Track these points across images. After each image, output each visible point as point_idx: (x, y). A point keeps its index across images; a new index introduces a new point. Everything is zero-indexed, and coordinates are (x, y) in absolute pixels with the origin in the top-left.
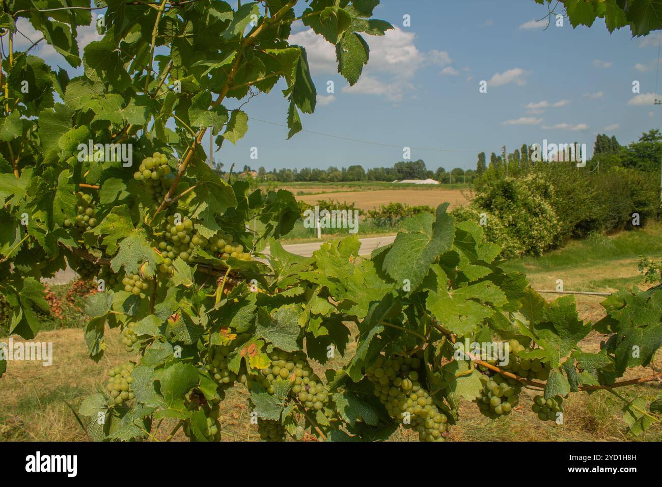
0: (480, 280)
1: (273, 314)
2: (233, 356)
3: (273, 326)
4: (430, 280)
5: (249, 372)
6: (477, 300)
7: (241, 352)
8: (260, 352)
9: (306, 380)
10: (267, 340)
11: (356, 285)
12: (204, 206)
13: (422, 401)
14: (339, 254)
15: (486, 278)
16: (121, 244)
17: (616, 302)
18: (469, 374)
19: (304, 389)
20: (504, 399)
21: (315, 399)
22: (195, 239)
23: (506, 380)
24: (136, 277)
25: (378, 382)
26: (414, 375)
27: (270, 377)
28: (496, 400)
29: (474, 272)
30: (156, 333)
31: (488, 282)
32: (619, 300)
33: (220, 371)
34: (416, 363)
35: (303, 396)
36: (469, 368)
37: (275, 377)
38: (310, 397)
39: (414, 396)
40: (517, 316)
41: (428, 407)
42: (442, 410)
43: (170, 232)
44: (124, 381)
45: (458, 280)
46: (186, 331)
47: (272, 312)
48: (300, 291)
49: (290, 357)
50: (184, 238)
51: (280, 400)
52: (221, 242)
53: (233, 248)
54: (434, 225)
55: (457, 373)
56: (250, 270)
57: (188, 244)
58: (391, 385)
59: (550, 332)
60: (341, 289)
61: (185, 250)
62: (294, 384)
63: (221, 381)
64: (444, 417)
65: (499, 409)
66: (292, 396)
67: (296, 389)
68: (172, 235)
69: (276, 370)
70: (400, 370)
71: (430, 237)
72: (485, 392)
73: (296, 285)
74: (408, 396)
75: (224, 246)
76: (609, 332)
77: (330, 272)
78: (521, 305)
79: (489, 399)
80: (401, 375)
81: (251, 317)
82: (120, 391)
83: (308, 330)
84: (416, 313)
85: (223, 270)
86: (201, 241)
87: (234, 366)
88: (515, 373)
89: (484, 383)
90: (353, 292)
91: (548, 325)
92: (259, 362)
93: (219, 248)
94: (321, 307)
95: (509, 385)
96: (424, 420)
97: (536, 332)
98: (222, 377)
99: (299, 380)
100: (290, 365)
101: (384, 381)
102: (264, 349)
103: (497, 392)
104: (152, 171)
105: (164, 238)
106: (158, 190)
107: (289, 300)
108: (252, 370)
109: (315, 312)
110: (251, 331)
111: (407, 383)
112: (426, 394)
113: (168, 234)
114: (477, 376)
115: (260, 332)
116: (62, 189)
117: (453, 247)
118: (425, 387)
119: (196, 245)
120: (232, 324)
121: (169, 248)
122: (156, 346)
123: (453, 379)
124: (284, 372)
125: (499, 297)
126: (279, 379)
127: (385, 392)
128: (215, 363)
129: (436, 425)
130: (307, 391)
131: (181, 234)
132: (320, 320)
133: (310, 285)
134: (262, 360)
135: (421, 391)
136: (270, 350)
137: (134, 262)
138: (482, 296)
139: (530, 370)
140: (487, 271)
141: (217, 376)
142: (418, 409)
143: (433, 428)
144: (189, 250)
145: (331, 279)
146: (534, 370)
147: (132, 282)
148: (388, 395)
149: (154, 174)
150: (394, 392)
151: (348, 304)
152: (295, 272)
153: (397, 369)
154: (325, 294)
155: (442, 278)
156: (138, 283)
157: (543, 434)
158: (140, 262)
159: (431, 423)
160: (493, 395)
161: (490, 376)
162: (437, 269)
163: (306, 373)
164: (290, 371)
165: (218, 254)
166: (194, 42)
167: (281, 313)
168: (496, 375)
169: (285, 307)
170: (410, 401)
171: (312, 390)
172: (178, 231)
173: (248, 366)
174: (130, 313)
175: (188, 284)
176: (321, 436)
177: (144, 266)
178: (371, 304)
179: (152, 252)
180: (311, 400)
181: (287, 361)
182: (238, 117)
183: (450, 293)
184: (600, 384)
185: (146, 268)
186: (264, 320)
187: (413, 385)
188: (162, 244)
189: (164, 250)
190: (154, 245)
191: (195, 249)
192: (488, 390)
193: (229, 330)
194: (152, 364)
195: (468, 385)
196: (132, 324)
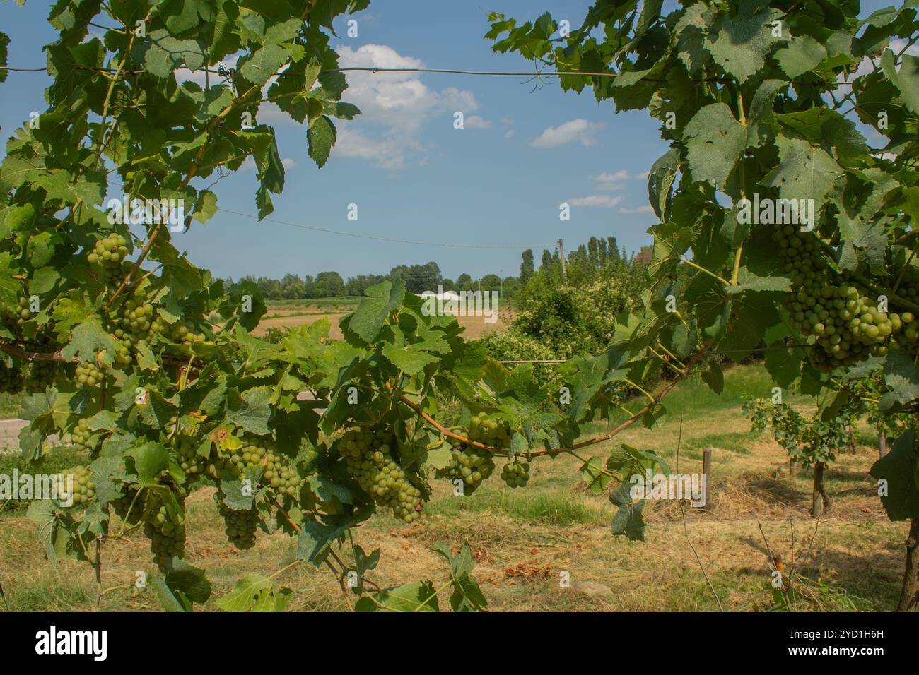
1: (243, 396)
2: (202, 443)
3: (243, 409)
5: (220, 455)
7: (211, 437)
8: (230, 435)
9: (278, 465)
10: (238, 424)
12: (165, 290)
13: (394, 473)
14: (309, 335)
16: (74, 331)
17: (570, 368)
18: (441, 446)
19: (276, 474)
20: (474, 469)
21: (288, 483)
22: (155, 326)
23: (476, 450)
24: (91, 366)
26: (385, 448)
27: (240, 465)
28: (466, 471)
30: (112, 427)
32: (573, 367)
33: (188, 460)
34: (387, 438)
35: (275, 481)
36: (440, 441)
37: (246, 464)
38: (283, 481)
39: (386, 469)
40: (482, 384)
41: (401, 481)
42: (414, 485)
43: (128, 318)
46: (154, 415)
47: (243, 394)
48: (270, 372)
49: (262, 441)
50: (144, 324)
51: (252, 487)
52: (183, 329)
53: (195, 336)
54: (391, 291)
55: (428, 446)
57: (147, 331)
58: (363, 458)
59: (512, 399)
60: (311, 366)
61: (144, 338)
62: (265, 469)
63: (188, 471)
64: (417, 492)
65: (469, 479)
66: (264, 481)
67: (268, 474)
68: (131, 321)
69: (247, 456)
70: (372, 445)
71: (388, 300)
73: (266, 367)
74: (380, 470)
75: (186, 334)
77: (302, 352)
78: (484, 373)
79: (459, 469)
80: (373, 448)
81: (221, 400)
83: (280, 407)
84: (382, 377)
85: (185, 359)
86: (161, 328)
87: (204, 451)
88: (484, 444)
89: (454, 456)
91: (511, 393)
92: (230, 444)
93: (181, 336)
94: (293, 383)
95: (479, 455)
96: (397, 493)
97: (501, 400)
98: (190, 466)
99: (270, 465)
100: (261, 450)
101: (356, 454)
102: (234, 433)
103: (467, 462)
104: (112, 252)
105: (120, 326)
106: (117, 273)
107: (259, 382)
108: (224, 454)
109: (286, 388)
110: (219, 416)
111: (378, 455)
112: (398, 467)
113: (126, 321)
114: (447, 448)
115: (229, 418)
118: (396, 459)
119: (156, 332)
120: (201, 407)
121: (125, 336)
122: (114, 438)
123: (424, 452)
124: (256, 457)
125: (444, 347)
126: (250, 464)
127: (357, 466)
128: (183, 450)
129: (410, 498)
130: (280, 476)
131: (141, 319)
132: (291, 397)
133: (280, 365)
134: (233, 442)
135: (393, 464)
136: (240, 433)
137: (90, 350)
138: (431, 348)
139: (496, 439)
141: (185, 465)
142: (391, 481)
143: (405, 501)
144: (148, 338)
145: (302, 358)
146: (500, 437)
147: (87, 371)
148: (361, 469)
149: (115, 256)
150: (366, 465)
152: (264, 356)
153: (369, 442)
155: (399, 335)
156: (94, 373)
158: (96, 350)
159: (403, 495)
160: (463, 466)
161: (461, 451)
163: (278, 458)
164: (262, 457)
165: (180, 341)
166: (147, 113)
167: (252, 396)
168: (468, 448)
169: (256, 389)
170: (382, 474)
171: (285, 475)
172: (138, 316)
173: (218, 450)
174: (78, 411)
175: (155, 368)
176: (295, 529)
177: (101, 354)
178: (341, 369)
179: (110, 338)
180: (284, 486)
181: (258, 447)
182: (206, 198)
183: (406, 348)
184: (561, 447)
185: (103, 356)
186: (233, 403)
187: (384, 458)
188: (119, 332)
189: (121, 338)
190: (112, 331)
191: (155, 336)
192: (459, 463)
193: (199, 412)
194: (113, 454)
195: (439, 457)
196: (82, 421)
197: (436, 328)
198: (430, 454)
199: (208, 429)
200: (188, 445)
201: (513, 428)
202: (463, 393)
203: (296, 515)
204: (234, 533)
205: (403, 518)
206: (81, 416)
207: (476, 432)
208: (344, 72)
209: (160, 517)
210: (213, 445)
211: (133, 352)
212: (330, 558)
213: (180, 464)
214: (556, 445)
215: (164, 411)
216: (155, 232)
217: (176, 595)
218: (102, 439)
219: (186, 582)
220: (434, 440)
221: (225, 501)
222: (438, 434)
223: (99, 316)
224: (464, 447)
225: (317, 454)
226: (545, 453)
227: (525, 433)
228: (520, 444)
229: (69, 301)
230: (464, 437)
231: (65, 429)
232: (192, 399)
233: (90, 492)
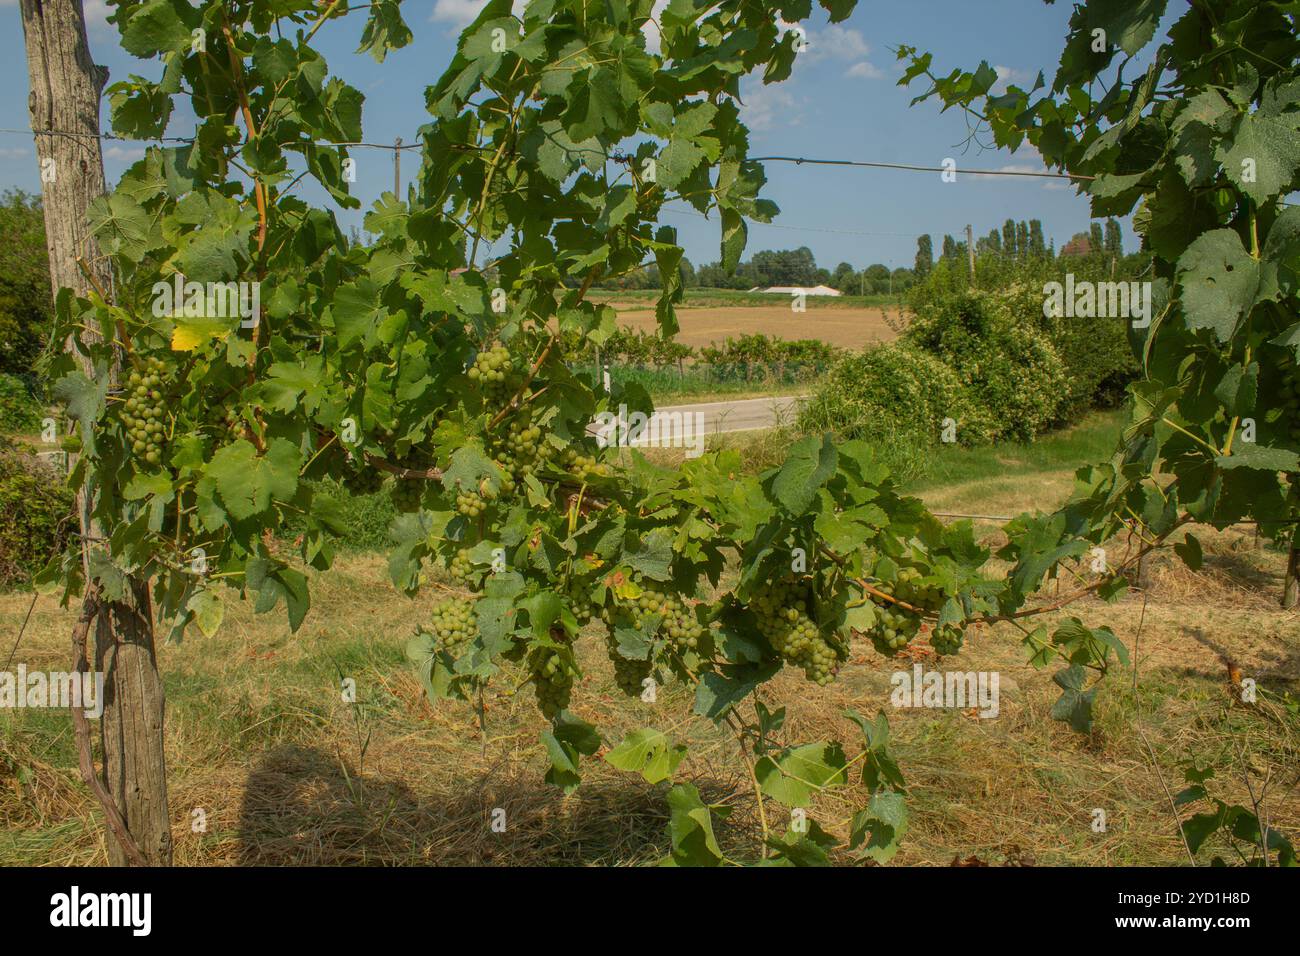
0: (867, 503)
1: (643, 539)
2: (596, 587)
3: (643, 552)
4: (816, 504)
5: (616, 603)
6: (862, 523)
7: (605, 581)
8: (628, 581)
9: (678, 613)
10: (635, 568)
11: (736, 506)
12: (554, 411)
13: (810, 633)
14: (717, 470)
15: (873, 501)
16: (454, 456)
17: (1018, 527)
18: (863, 604)
19: (676, 623)
20: (899, 632)
21: (688, 634)
22: (542, 449)
23: (902, 611)
24: (474, 495)
25: (762, 613)
26: (802, 605)
27: (636, 611)
28: (890, 633)
29: (862, 494)
31: (872, 505)
32: (1021, 525)
33: (579, 604)
34: (803, 592)
35: (675, 631)
36: (862, 598)
37: (642, 610)
38: (683, 632)
39: (800, 628)
40: (914, 541)
41: (816, 641)
42: (829, 644)
43: (513, 441)
44: (456, 619)
45: (846, 503)
46: (545, 558)
47: (643, 535)
48: (673, 512)
49: (659, 587)
50: (530, 449)
51: (649, 637)
52: (572, 453)
53: (585, 460)
54: (821, 452)
55: (848, 604)
56: (608, 487)
57: (533, 457)
58: (776, 615)
59: (948, 559)
60: (722, 511)
61: (530, 463)
62: (665, 618)
63: (579, 616)
64: (834, 653)
65: (893, 643)
66: (662, 631)
67: (668, 623)
68: (516, 445)
69: (644, 602)
70: (786, 600)
71: (817, 463)
72: (880, 625)
73: (668, 506)
74: (794, 628)
75: (574, 459)
76: (1013, 560)
77: (707, 490)
78: (918, 531)
79: (883, 633)
80: (787, 605)
81: (618, 542)
82: (452, 631)
83: (685, 556)
84: (803, 535)
85: (576, 487)
86: (549, 452)
87: (599, 597)
88: (912, 604)
89: (878, 615)
90: (734, 514)
91: (945, 551)
92: (628, 592)
93: (570, 461)
94: (700, 529)
95: (905, 616)
96: (812, 654)
97: (934, 559)
98: (582, 610)
99: (670, 613)
100: (660, 596)
101: (768, 611)
102: (632, 579)
103: (892, 623)
105: (503, 448)
106: (501, 392)
107: (661, 523)
108: (620, 601)
109: (694, 535)
110: (614, 560)
111: (792, 613)
112: (814, 626)
113: (511, 444)
114: (870, 606)
115: (625, 560)
116: (371, 387)
117: (839, 471)
118: (813, 617)
119: (542, 457)
120: (596, 550)
121: (509, 459)
122: (499, 576)
123: (843, 610)
124: (654, 604)
125: (879, 517)
126: (648, 612)
127: (769, 623)
128: (575, 593)
129: (825, 660)
130: (680, 626)
131: (528, 444)
132: (699, 545)
133: (685, 506)
134: (632, 589)
135: (808, 623)
136: (638, 578)
137: (472, 478)
138: (867, 519)
139: (927, 600)
140: (875, 494)
141: (576, 610)
142: (805, 641)
143: (821, 663)
144: (534, 463)
145: (709, 499)
146: (931, 599)
147: (469, 501)
148: (773, 627)
149: (501, 375)
150: (779, 623)
151: (730, 528)
152: (664, 490)
153: (782, 598)
154: (702, 515)
155: (829, 502)
156: (477, 503)
157: (1011, 755)
158: (478, 478)
159: (818, 657)
160: (887, 628)
161: (885, 608)
162: (824, 494)
163: (678, 605)
164: (660, 603)
165: (568, 466)
166: (529, 196)
167: (653, 537)
168: (893, 607)
169: (657, 530)
170: (796, 634)
171: (686, 625)
172: (524, 441)
173: (614, 596)
174: (456, 538)
175: (547, 504)
176: (689, 677)
177: (485, 483)
178: (758, 526)
179: (495, 464)
180: (684, 637)
181: (656, 592)
182: (604, 313)
183: (837, 516)
184: (1001, 614)
185: (485, 485)
186: (632, 546)
187: (800, 615)
188: (502, 456)
189: (504, 462)
190: (494, 456)
191: (542, 461)
192: (882, 622)
193: (595, 556)
194: (500, 596)
195: (860, 617)
196: (462, 552)
197: (867, 485)
198: (850, 613)
199: (602, 571)
200: (579, 587)
201: (949, 594)
202: (891, 551)
203: (692, 662)
204: (625, 680)
205: (816, 680)
206: (460, 545)
207: (902, 589)
208: (763, 163)
209: (551, 668)
210: (608, 590)
211: (518, 478)
212: (732, 715)
213: (571, 607)
214: (995, 612)
215: (555, 553)
216: (546, 351)
217: (563, 747)
218: (485, 575)
219: (578, 738)
220: (854, 596)
221: (618, 649)
222: (860, 589)
223: (481, 439)
224: (887, 605)
225: (722, 605)
226: (983, 620)
227: (962, 598)
228: (954, 614)
229: (449, 422)
230: (886, 594)
231: (438, 551)
232: (587, 544)
233: (471, 630)
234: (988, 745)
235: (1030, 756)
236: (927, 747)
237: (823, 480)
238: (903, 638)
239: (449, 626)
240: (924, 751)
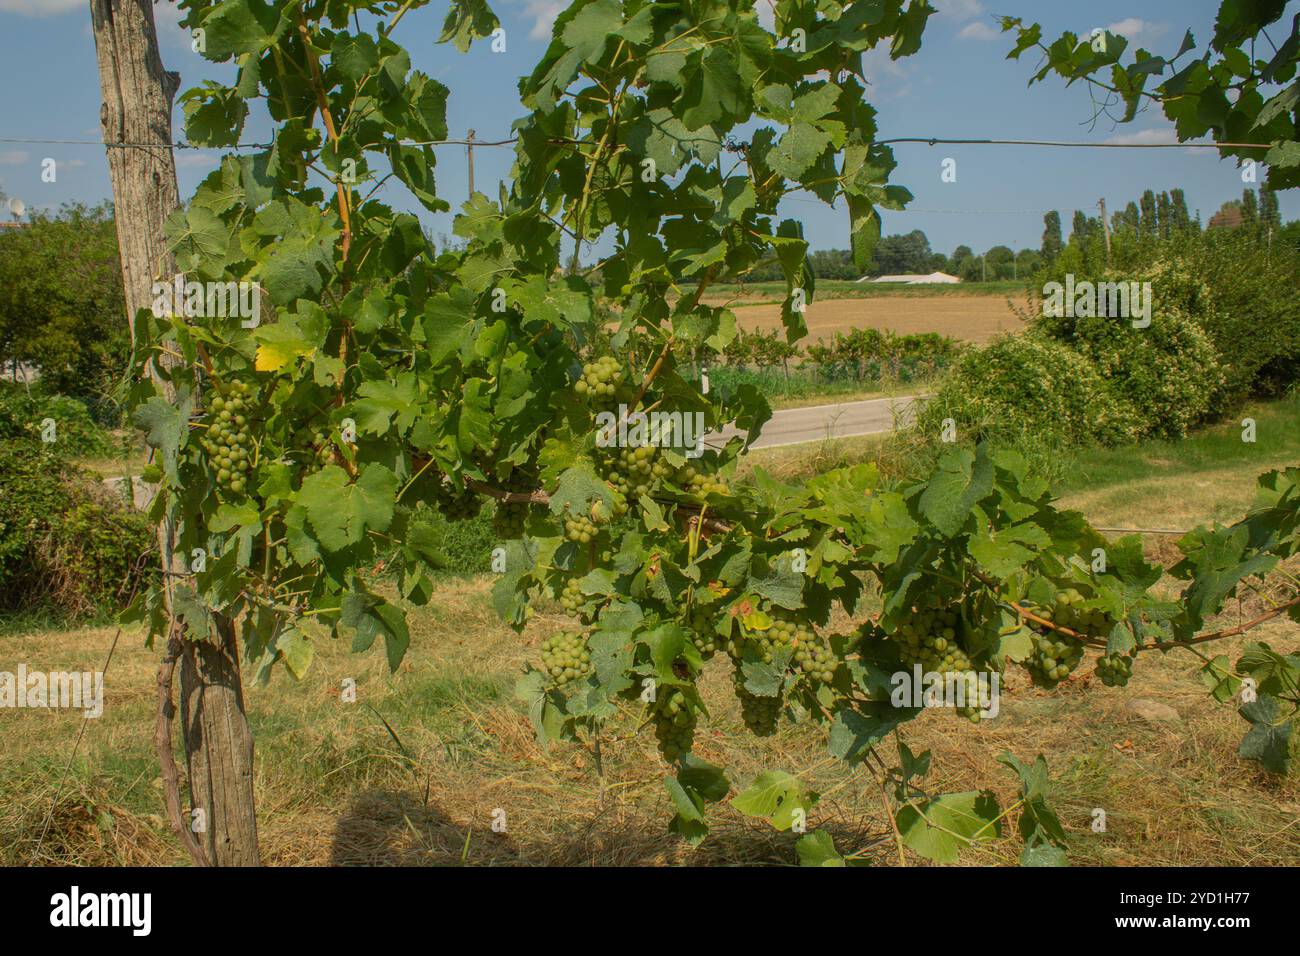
0: (1025, 521)
1: (771, 563)
2: (721, 617)
3: (771, 578)
4: (970, 524)
5: (744, 634)
6: (1021, 543)
7: (731, 611)
8: (756, 610)
9: (812, 645)
10: (763, 595)
11: (875, 525)
13: (959, 663)
14: (851, 487)
15: (1031, 518)
16: (563, 478)
17: (1192, 542)
18: (1018, 632)
19: (809, 655)
20: (1060, 661)
21: (823, 668)
22: (658, 468)
23: (1063, 637)
24: (585, 520)
25: (906, 642)
26: (950, 633)
27: (765, 642)
28: (1050, 663)
29: (1019, 511)
30: (610, 592)
31: (1032, 524)
32: (1197, 540)
33: (703, 636)
34: (951, 619)
35: (808, 664)
36: (1017, 624)
37: (772, 642)
38: (817, 665)
39: (949, 658)
40: (1074, 559)
43: (626, 460)
44: (567, 655)
45: (1000, 522)
46: (666, 586)
47: (771, 560)
48: (804, 533)
49: (790, 616)
50: (645, 468)
51: (780, 671)
53: (704, 478)
54: (974, 465)
55: (1001, 631)
56: (730, 507)
57: (648, 475)
58: (922, 645)
59: (1114, 579)
60: (859, 531)
61: (644, 483)
62: (797, 650)
63: (703, 649)
65: (1054, 673)
66: (794, 663)
67: (800, 655)
68: (629, 464)
69: (774, 633)
70: (932, 628)
71: (969, 478)
72: (1038, 654)
73: (797, 527)
74: (943, 659)
75: (693, 478)
76: (1188, 578)
77: (842, 509)
78: (1079, 548)
79: (1041, 662)
80: (933, 633)
81: (744, 568)
82: (564, 668)
83: (819, 581)
84: (953, 557)
85: (695, 508)
86: (665, 471)
87: (724, 628)
88: (1074, 630)
89: (1035, 642)
90: (872, 535)
91: (1111, 571)
92: (756, 623)
93: (688, 479)
94: (837, 552)
95: (1066, 644)
97: (1098, 579)
98: (705, 644)
99: (802, 645)
100: (791, 626)
101: (913, 641)
102: (760, 608)
103: (1051, 653)
104: (607, 383)
105: (615, 468)
107: (791, 546)
108: (748, 632)
109: (828, 558)
110: (742, 584)
111: (940, 642)
112: (964, 657)
113: (623, 463)
114: (1026, 633)
115: (752, 586)
116: (469, 405)
117: (995, 487)
118: (962, 647)
119: (658, 476)
120: (721, 576)
121: (622, 480)
122: (615, 607)
123: (996, 639)
124: (784, 635)
125: (1042, 538)
126: (778, 644)
127: (914, 654)
128: (697, 625)
130: (814, 659)
131: (641, 463)
132: (834, 569)
133: (817, 526)
134: (760, 619)
135: (958, 653)
136: (767, 607)
137: (582, 500)
138: (1025, 539)
139: (1090, 625)
140: (1033, 510)
141: (699, 643)
144: (649, 483)
145: (843, 518)
146: (1095, 624)
147: (580, 526)
148: (918, 658)
149: (611, 388)
150: (925, 654)
151: (870, 550)
152: (793, 509)
153: (929, 625)
154: (836, 536)
155: (982, 521)
156: (588, 528)
157: (1174, 793)
158: (589, 500)
160: (1046, 656)
161: (1043, 635)
162: (977, 511)
163: (811, 636)
164: (792, 634)
165: (686, 486)
167: (781, 561)
168: (1051, 633)
169: (786, 554)
170: (944, 664)
171: (820, 657)
172: (638, 459)
173: (741, 627)
174: (565, 567)
175: (664, 528)
176: (822, 714)
177: (596, 505)
178: (902, 548)
179: (606, 487)
180: (819, 670)
181: (787, 621)
182: (723, 317)
183: (992, 536)
184: (1176, 639)
185: (597, 508)
186: (760, 571)
187: (949, 645)
188: (614, 476)
189: (616, 483)
190: (605, 477)
191: (658, 481)
192: (1040, 651)
193: (720, 584)
194: (615, 629)
195: (1016, 644)
196: (573, 581)
197: (1025, 500)
198: (1004, 640)
199: (727, 600)
200: (702, 618)
201: (1116, 618)
202: (1050, 571)
203: (826, 697)
204: (753, 719)
205: (968, 716)
206: (569, 575)
207: (1062, 614)
209: (674, 707)
210: (735, 621)
211: (632, 500)
213: (694, 640)
214: (1168, 636)
215: (676, 581)
216: (660, 360)
217: (688, 793)
218: (599, 607)
219: (704, 784)
220: (1008, 622)
221: (746, 685)
222: (1015, 614)
223: (590, 458)
224: (1045, 631)
225: (861, 635)
226: (1155, 646)
227: (1133, 623)
228: (1123, 641)
229: (556, 441)
230: (1043, 618)
231: (546, 581)
232: (710, 569)
233: (584, 666)
234: (1147, 781)
235: (1195, 794)
236: (1078, 784)
237: (978, 497)
238: (1064, 668)
239: (560, 663)
240: (1074, 788)
